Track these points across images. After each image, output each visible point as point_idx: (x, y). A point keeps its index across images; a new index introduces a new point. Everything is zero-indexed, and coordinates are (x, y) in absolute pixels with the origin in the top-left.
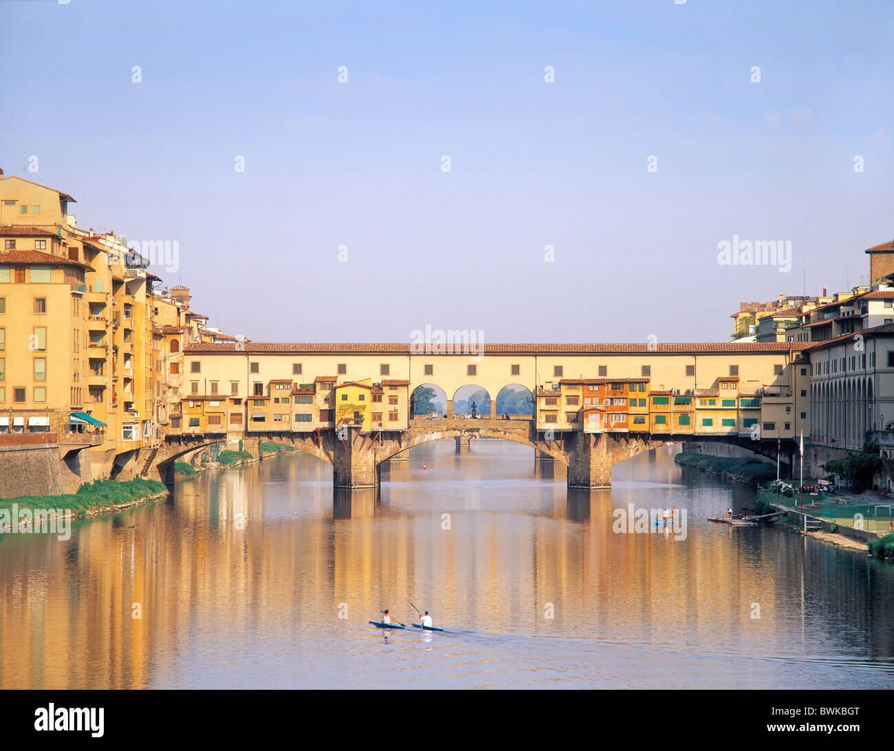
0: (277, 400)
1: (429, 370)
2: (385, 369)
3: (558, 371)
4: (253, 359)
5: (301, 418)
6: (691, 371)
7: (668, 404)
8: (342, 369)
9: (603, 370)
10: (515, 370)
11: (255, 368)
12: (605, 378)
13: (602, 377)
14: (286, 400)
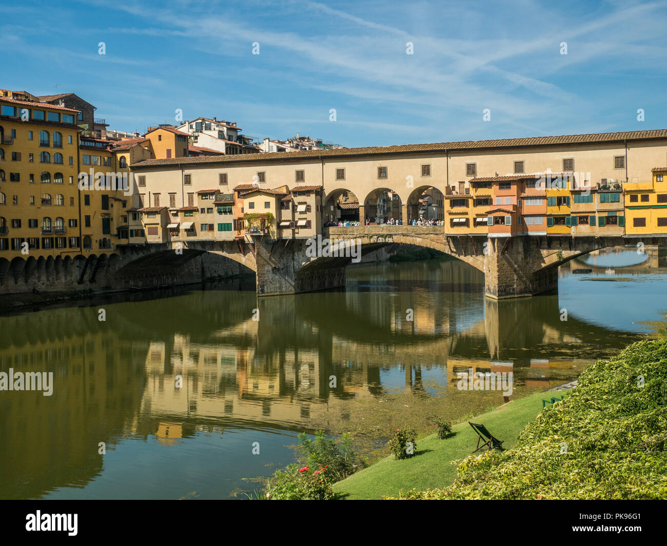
0: (203, 210)
1: (340, 174)
2: (300, 176)
3: (471, 169)
4: (187, 172)
5: (224, 227)
6: (620, 163)
7: (592, 202)
8: (262, 177)
9: (519, 166)
10: (426, 170)
11: (188, 180)
12: (522, 175)
13: (519, 174)
14: (210, 210)
